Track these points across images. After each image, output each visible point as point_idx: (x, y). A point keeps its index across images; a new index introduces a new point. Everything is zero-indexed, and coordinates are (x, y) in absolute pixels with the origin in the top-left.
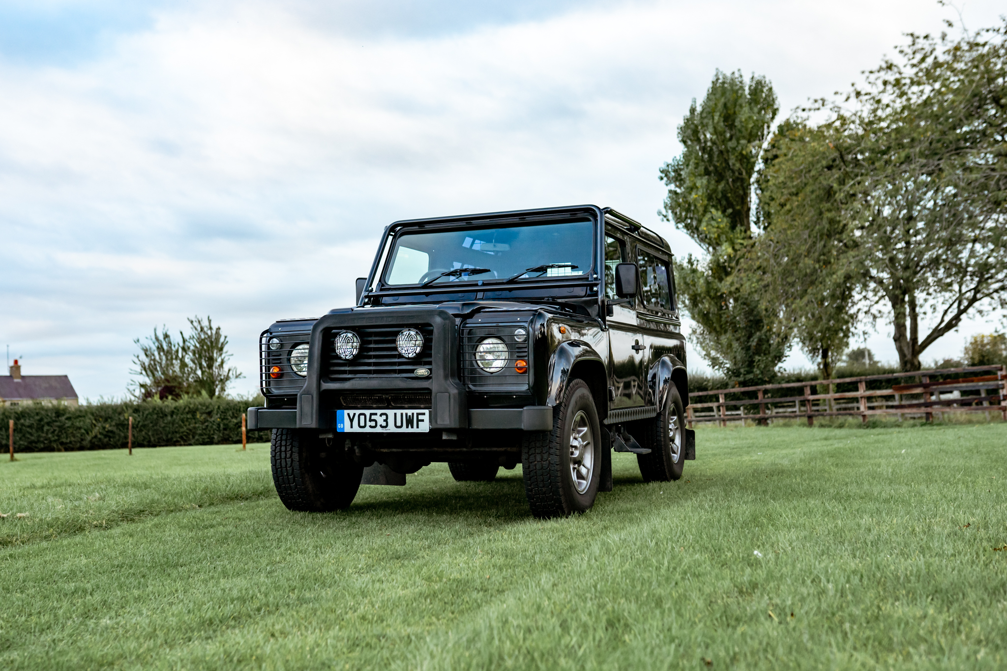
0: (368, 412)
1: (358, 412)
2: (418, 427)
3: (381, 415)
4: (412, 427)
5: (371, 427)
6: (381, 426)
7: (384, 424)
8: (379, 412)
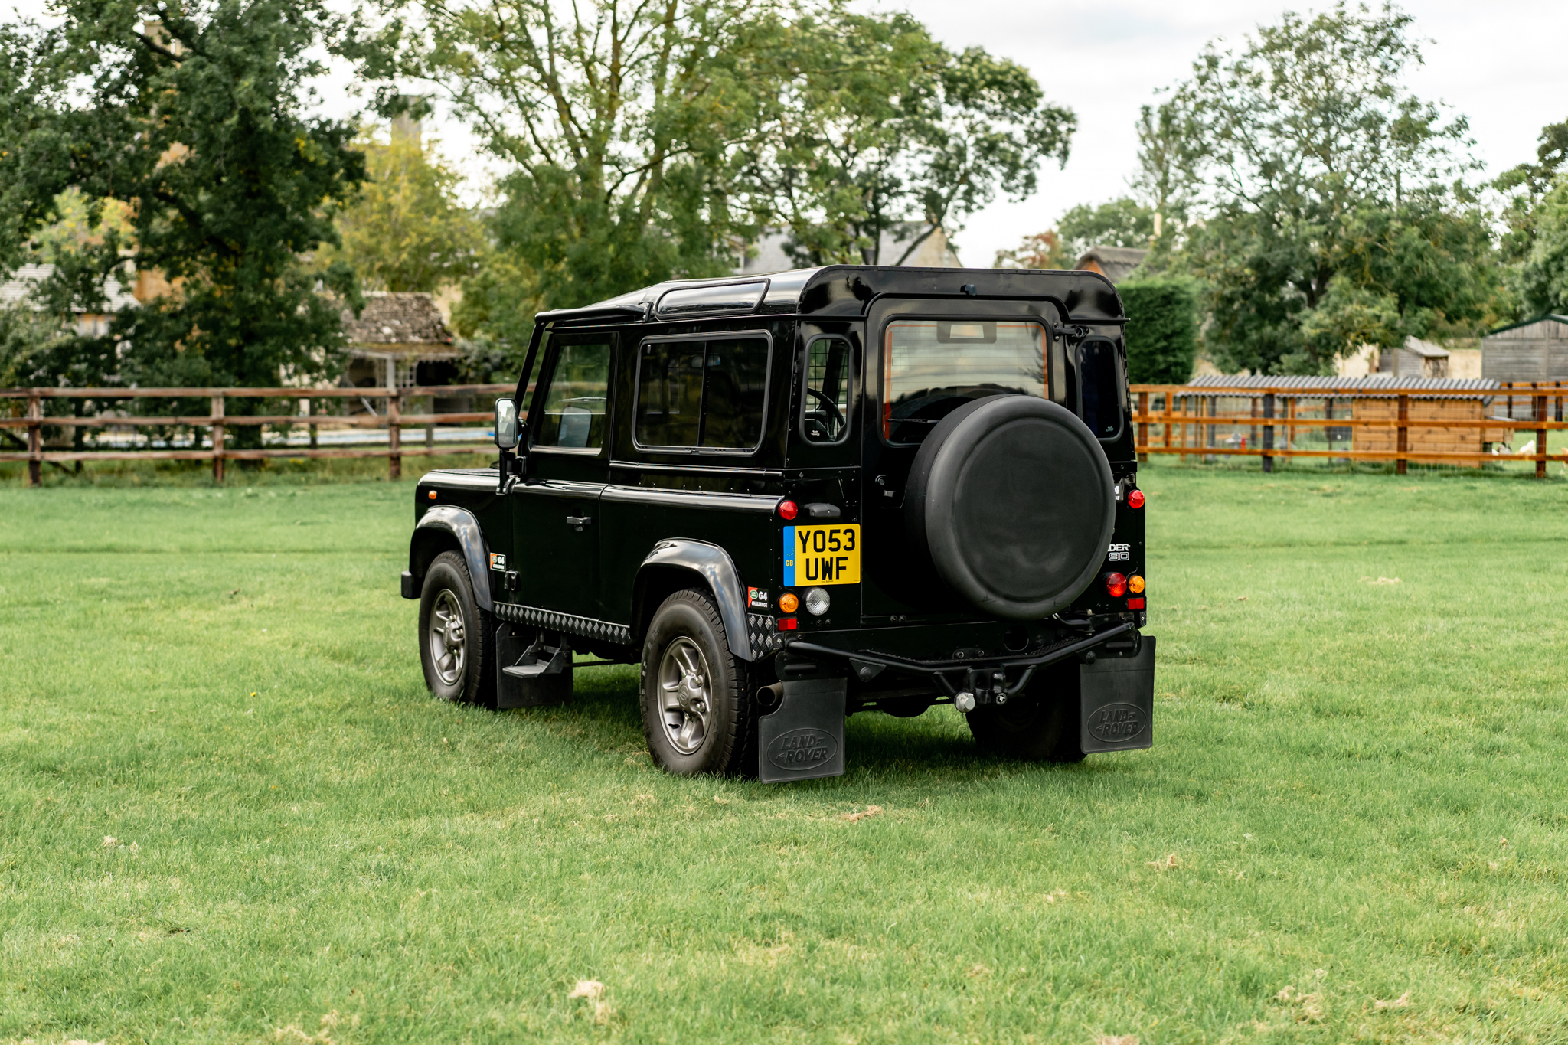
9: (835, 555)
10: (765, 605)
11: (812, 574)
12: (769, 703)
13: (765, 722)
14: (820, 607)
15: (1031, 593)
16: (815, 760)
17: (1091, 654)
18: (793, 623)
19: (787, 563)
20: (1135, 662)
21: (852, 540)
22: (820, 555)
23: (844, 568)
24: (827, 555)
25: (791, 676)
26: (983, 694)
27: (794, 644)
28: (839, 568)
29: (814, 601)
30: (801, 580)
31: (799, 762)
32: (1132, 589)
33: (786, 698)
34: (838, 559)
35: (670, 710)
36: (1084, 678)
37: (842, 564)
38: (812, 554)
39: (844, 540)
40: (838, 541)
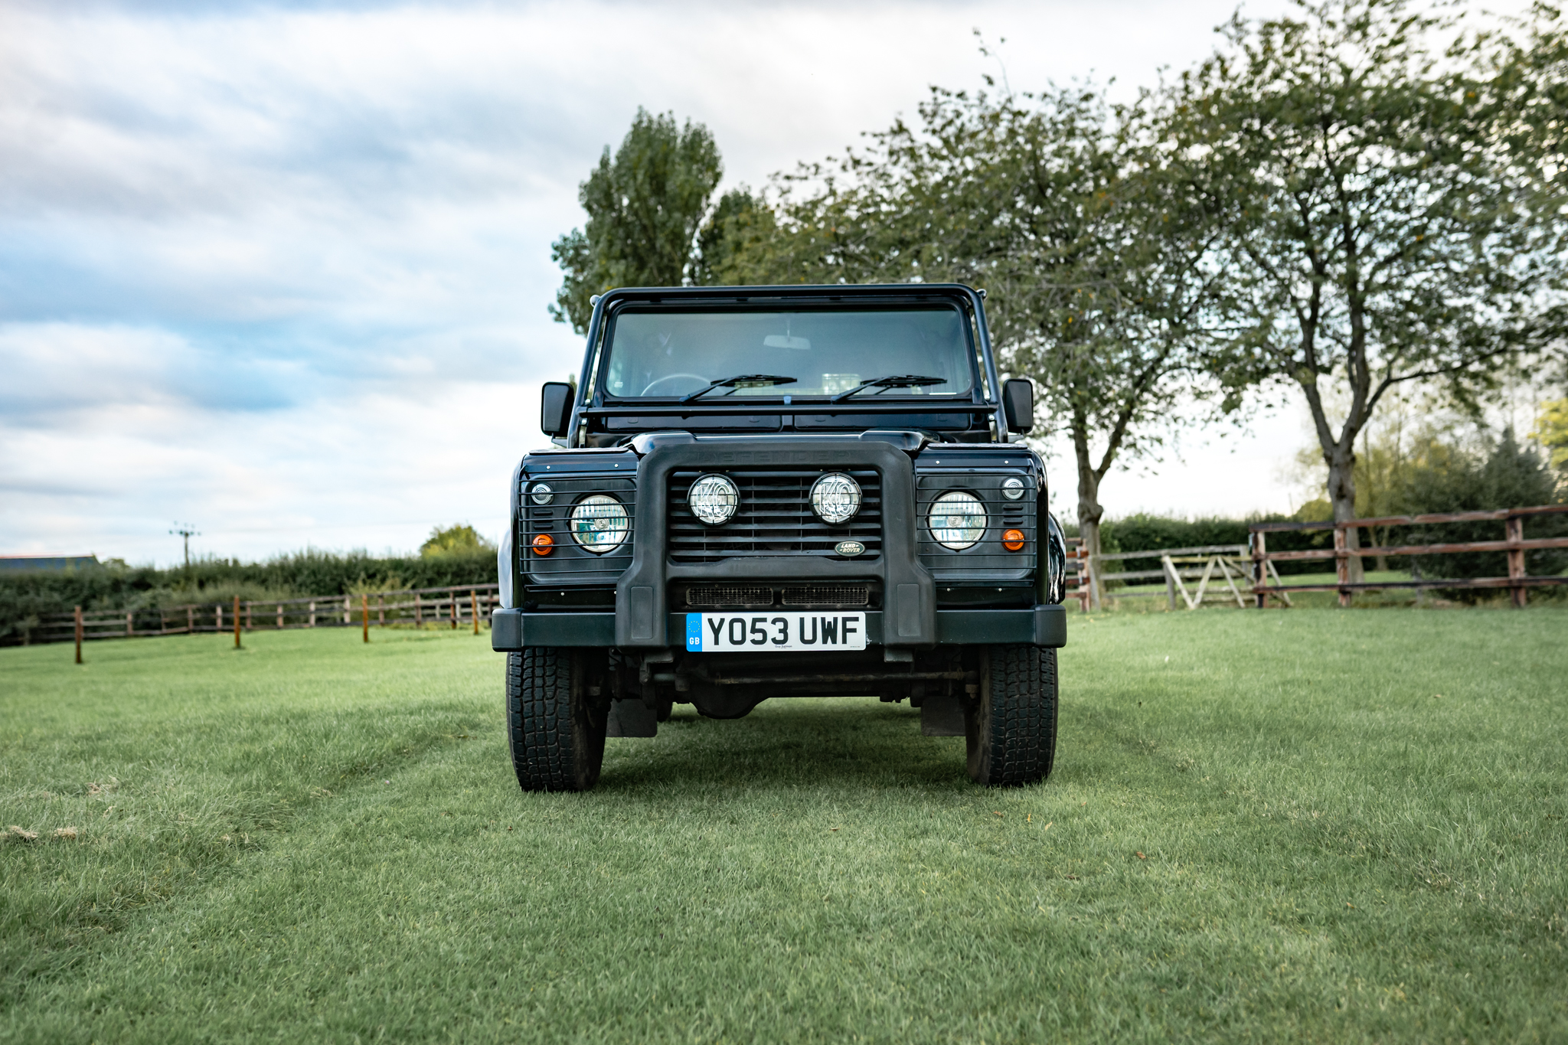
0: (748, 617)
1: (729, 616)
2: (844, 641)
3: (774, 622)
4: (834, 642)
5: (754, 642)
6: (774, 641)
7: (780, 637)
8: (770, 616)
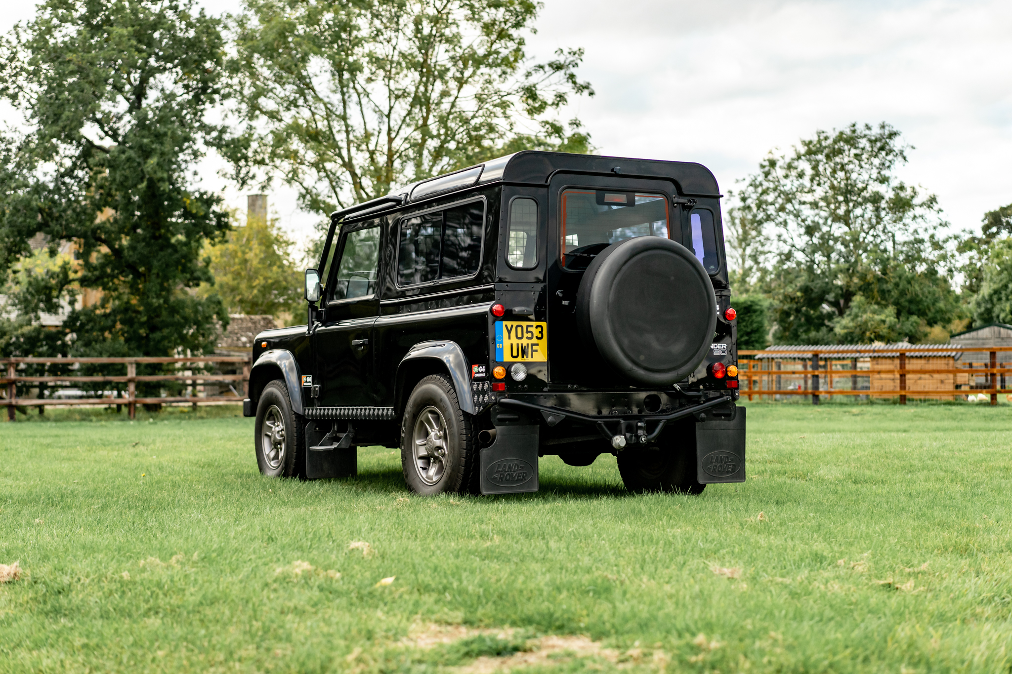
9: (530, 342)
10: (483, 375)
11: (515, 354)
12: (487, 441)
13: (484, 452)
14: (520, 376)
15: (662, 367)
16: (518, 481)
17: (703, 415)
18: (502, 386)
19: (499, 346)
20: (732, 423)
21: (541, 332)
22: (520, 342)
23: (536, 351)
24: (525, 342)
25: (502, 422)
26: (631, 437)
27: (503, 400)
28: (533, 351)
29: (516, 372)
30: (507, 358)
31: (507, 481)
32: (730, 374)
33: (498, 438)
34: (532, 345)
35: (421, 458)
36: (698, 433)
37: (535, 348)
38: (514, 341)
39: (536, 332)
40: (531, 332)
